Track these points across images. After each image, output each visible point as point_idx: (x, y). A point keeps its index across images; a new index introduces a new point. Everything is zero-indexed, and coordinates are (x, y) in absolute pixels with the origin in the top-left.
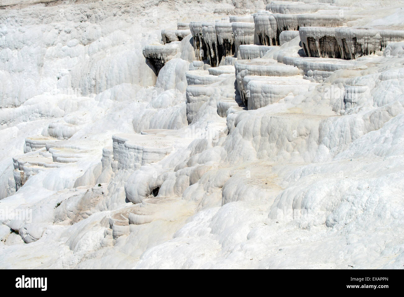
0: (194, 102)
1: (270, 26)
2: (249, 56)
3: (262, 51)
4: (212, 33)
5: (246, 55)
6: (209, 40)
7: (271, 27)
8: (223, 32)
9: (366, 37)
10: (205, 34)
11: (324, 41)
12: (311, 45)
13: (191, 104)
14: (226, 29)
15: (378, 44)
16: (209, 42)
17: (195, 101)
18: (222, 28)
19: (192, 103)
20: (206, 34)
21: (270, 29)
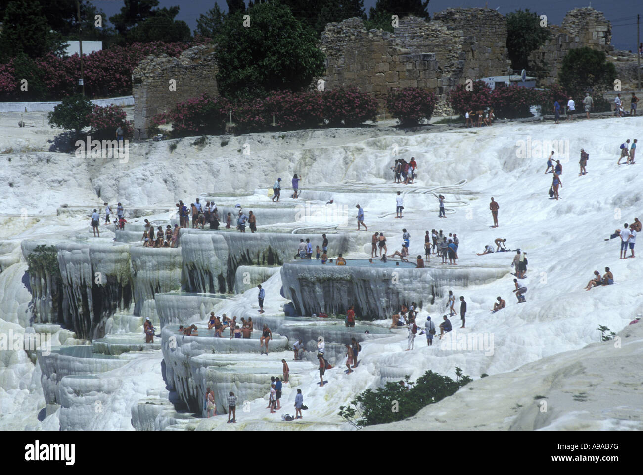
0: (77, 406)
1: (213, 252)
2: (176, 312)
3: (203, 304)
4: (80, 264)
5: (170, 310)
6: (74, 279)
7: (217, 255)
8: (106, 262)
9: (406, 280)
10: (66, 265)
11: (330, 287)
12: (306, 294)
13: (71, 409)
14: (113, 256)
15: (427, 291)
16: (74, 282)
17: (80, 403)
18: (103, 255)
19: (73, 409)
20: (68, 265)
21: (214, 259)
